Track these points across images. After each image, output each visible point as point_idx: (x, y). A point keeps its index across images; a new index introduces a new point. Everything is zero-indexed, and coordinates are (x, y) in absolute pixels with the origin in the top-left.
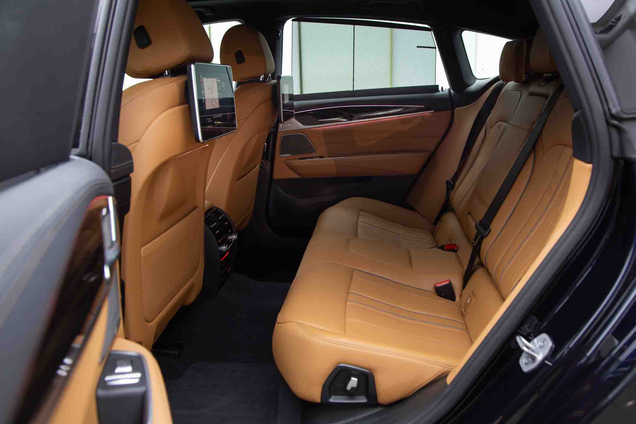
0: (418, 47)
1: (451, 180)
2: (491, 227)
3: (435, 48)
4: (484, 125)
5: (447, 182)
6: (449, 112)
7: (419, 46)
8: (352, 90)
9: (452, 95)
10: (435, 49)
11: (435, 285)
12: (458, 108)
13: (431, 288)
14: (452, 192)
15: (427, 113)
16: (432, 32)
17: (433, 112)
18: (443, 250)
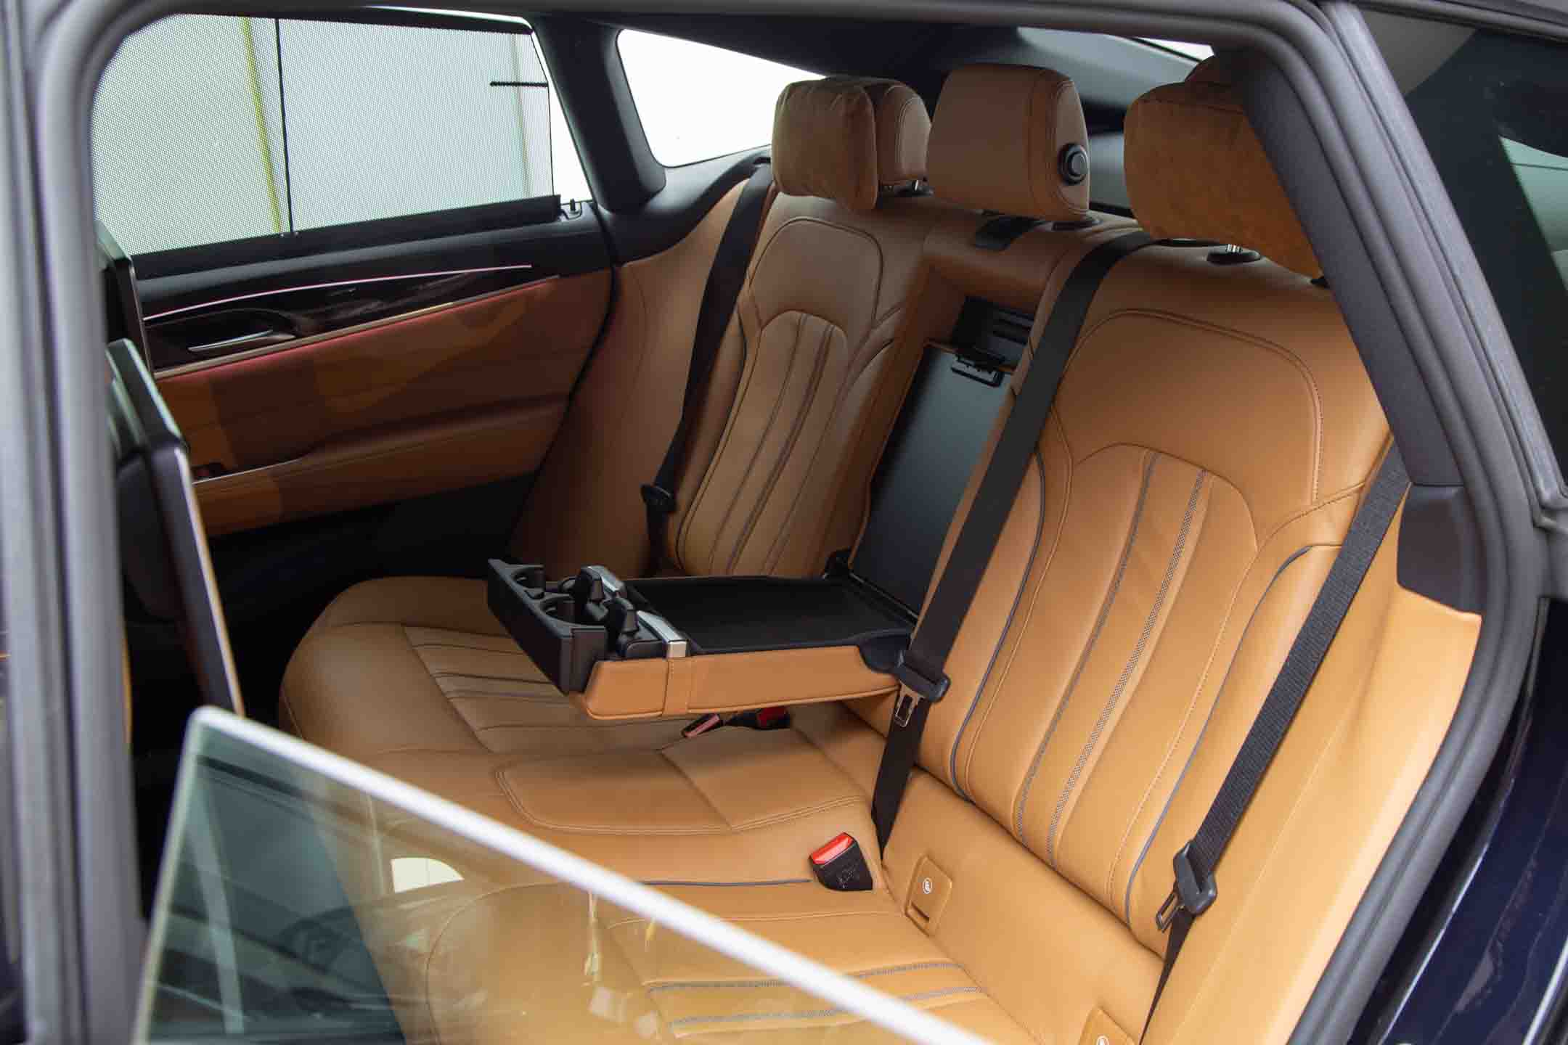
0: (493, 84)
1: (656, 484)
2: (951, 668)
3: (546, 85)
4: (732, 309)
5: (646, 491)
6: (604, 275)
7: (497, 80)
8: (288, 230)
9: (609, 223)
10: (545, 90)
11: (811, 860)
12: (631, 263)
13: (800, 871)
14: (673, 522)
15: (540, 287)
16: (534, 35)
17: (556, 279)
18: (756, 727)
